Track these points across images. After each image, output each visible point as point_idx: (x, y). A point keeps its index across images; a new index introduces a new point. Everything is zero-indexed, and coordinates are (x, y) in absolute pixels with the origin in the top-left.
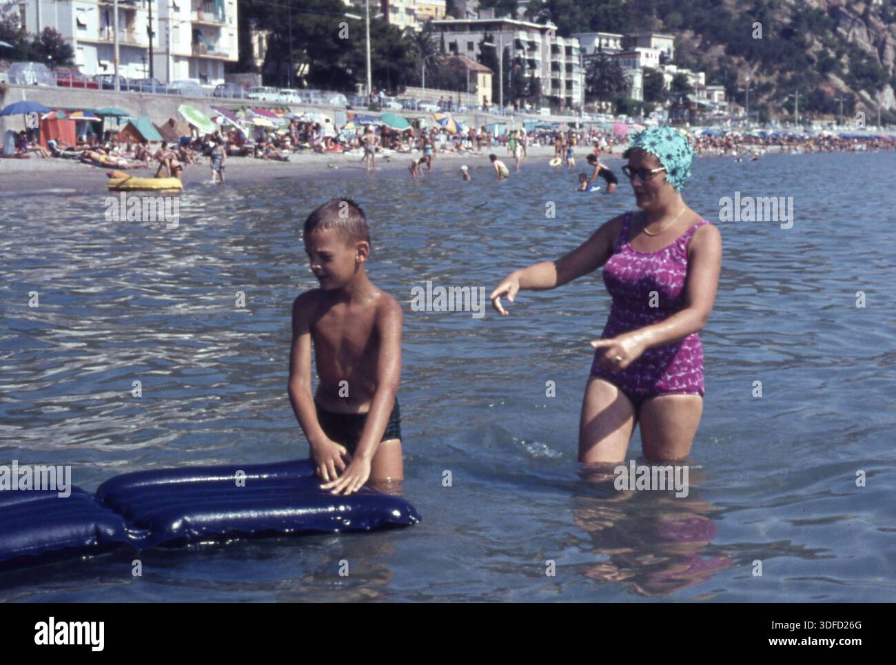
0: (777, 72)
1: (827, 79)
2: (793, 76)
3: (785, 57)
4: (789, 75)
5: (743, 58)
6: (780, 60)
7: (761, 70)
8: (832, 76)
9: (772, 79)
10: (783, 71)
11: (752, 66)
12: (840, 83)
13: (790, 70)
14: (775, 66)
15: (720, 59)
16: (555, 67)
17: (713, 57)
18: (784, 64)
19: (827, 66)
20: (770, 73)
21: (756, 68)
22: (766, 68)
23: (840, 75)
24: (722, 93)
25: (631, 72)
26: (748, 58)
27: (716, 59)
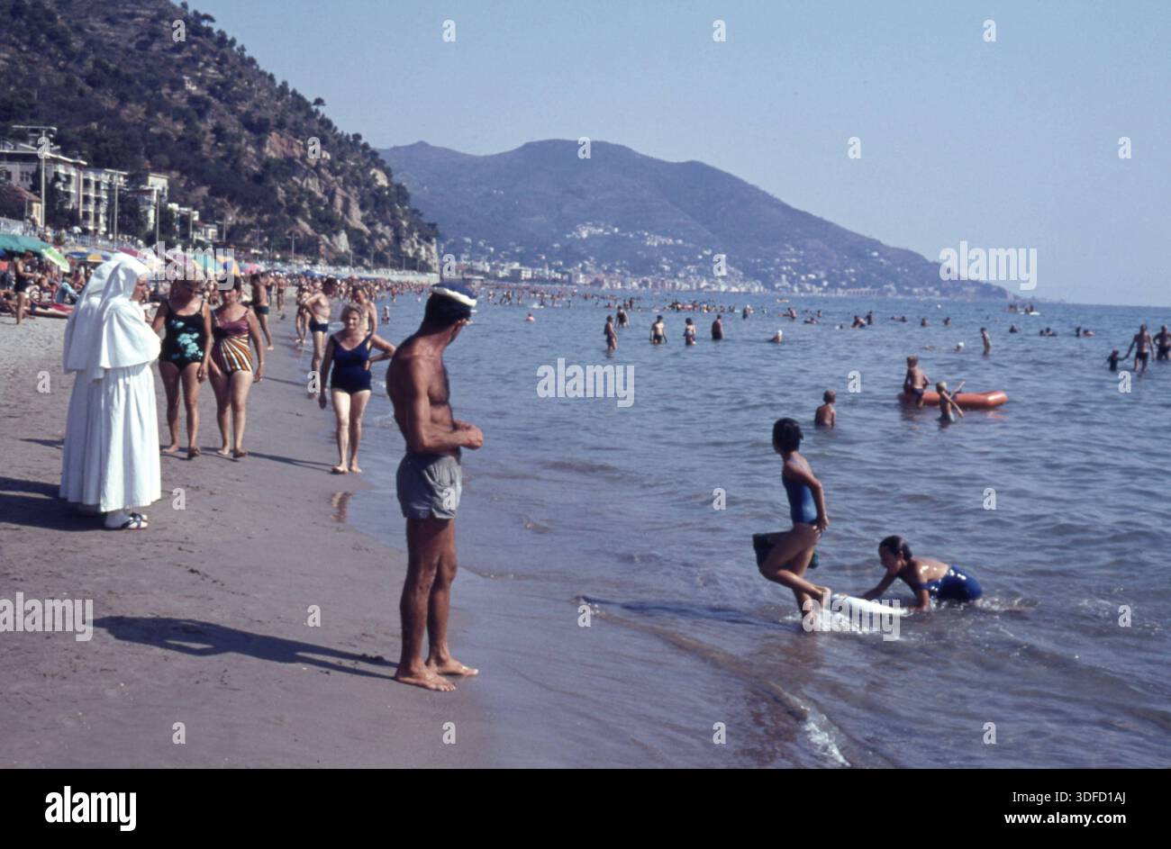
0: (256, 215)
1: (295, 222)
2: (269, 219)
3: (261, 201)
4: (266, 218)
5: (225, 200)
6: (257, 203)
7: (242, 211)
8: (300, 221)
9: (252, 220)
10: (261, 214)
11: (234, 208)
12: (306, 226)
13: (267, 213)
14: (254, 209)
15: (205, 200)
16: (86, 199)
17: (197, 197)
18: (261, 208)
19: (295, 211)
20: (250, 215)
21: (237, 209)
22: (246, 210)
23: (305, 219)
24: (215, 231)
25: (146, 208)
26: (230, 200)
27: (200, 199)
